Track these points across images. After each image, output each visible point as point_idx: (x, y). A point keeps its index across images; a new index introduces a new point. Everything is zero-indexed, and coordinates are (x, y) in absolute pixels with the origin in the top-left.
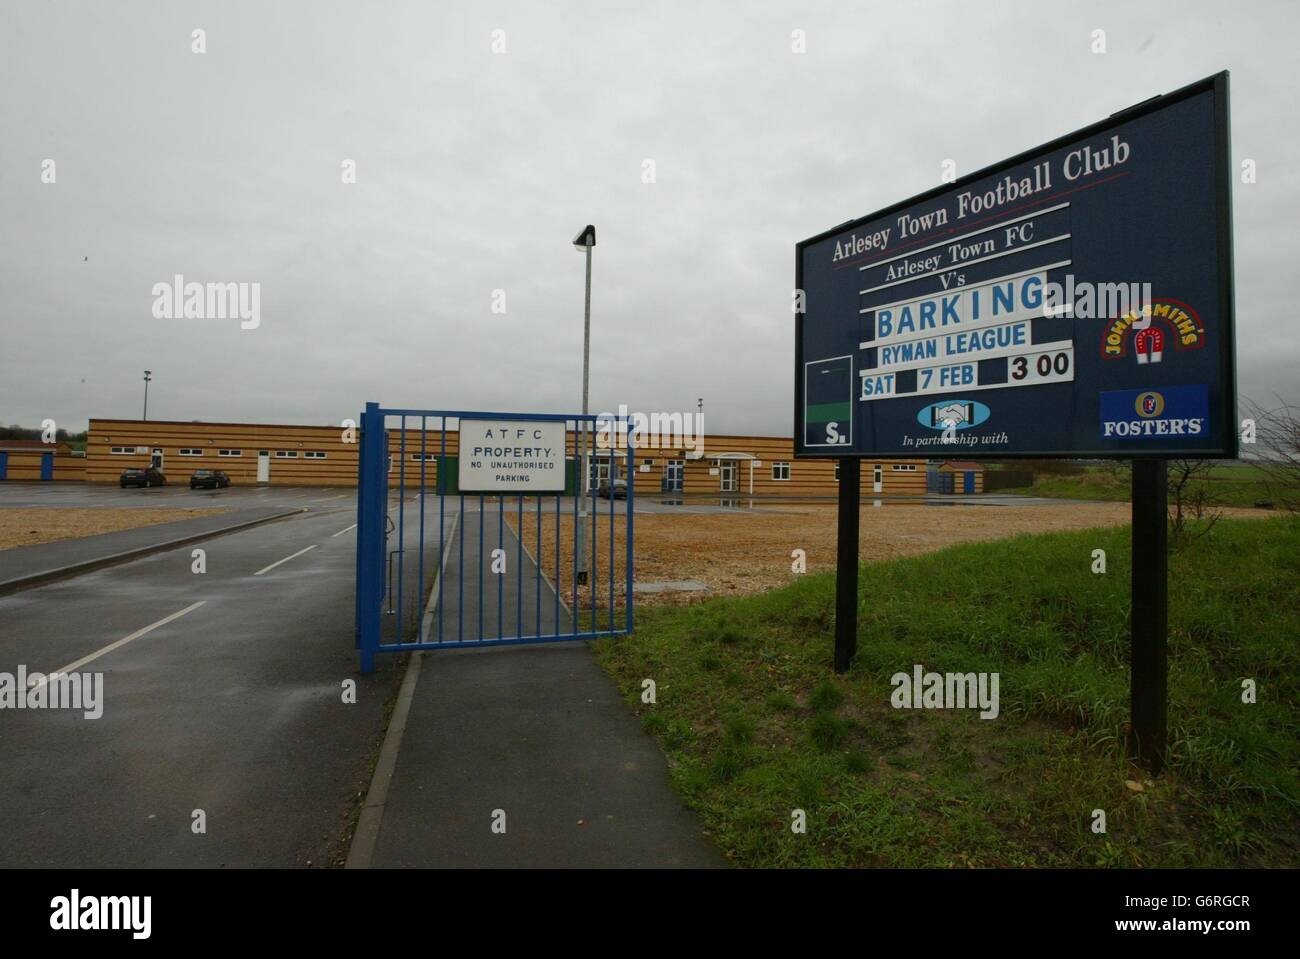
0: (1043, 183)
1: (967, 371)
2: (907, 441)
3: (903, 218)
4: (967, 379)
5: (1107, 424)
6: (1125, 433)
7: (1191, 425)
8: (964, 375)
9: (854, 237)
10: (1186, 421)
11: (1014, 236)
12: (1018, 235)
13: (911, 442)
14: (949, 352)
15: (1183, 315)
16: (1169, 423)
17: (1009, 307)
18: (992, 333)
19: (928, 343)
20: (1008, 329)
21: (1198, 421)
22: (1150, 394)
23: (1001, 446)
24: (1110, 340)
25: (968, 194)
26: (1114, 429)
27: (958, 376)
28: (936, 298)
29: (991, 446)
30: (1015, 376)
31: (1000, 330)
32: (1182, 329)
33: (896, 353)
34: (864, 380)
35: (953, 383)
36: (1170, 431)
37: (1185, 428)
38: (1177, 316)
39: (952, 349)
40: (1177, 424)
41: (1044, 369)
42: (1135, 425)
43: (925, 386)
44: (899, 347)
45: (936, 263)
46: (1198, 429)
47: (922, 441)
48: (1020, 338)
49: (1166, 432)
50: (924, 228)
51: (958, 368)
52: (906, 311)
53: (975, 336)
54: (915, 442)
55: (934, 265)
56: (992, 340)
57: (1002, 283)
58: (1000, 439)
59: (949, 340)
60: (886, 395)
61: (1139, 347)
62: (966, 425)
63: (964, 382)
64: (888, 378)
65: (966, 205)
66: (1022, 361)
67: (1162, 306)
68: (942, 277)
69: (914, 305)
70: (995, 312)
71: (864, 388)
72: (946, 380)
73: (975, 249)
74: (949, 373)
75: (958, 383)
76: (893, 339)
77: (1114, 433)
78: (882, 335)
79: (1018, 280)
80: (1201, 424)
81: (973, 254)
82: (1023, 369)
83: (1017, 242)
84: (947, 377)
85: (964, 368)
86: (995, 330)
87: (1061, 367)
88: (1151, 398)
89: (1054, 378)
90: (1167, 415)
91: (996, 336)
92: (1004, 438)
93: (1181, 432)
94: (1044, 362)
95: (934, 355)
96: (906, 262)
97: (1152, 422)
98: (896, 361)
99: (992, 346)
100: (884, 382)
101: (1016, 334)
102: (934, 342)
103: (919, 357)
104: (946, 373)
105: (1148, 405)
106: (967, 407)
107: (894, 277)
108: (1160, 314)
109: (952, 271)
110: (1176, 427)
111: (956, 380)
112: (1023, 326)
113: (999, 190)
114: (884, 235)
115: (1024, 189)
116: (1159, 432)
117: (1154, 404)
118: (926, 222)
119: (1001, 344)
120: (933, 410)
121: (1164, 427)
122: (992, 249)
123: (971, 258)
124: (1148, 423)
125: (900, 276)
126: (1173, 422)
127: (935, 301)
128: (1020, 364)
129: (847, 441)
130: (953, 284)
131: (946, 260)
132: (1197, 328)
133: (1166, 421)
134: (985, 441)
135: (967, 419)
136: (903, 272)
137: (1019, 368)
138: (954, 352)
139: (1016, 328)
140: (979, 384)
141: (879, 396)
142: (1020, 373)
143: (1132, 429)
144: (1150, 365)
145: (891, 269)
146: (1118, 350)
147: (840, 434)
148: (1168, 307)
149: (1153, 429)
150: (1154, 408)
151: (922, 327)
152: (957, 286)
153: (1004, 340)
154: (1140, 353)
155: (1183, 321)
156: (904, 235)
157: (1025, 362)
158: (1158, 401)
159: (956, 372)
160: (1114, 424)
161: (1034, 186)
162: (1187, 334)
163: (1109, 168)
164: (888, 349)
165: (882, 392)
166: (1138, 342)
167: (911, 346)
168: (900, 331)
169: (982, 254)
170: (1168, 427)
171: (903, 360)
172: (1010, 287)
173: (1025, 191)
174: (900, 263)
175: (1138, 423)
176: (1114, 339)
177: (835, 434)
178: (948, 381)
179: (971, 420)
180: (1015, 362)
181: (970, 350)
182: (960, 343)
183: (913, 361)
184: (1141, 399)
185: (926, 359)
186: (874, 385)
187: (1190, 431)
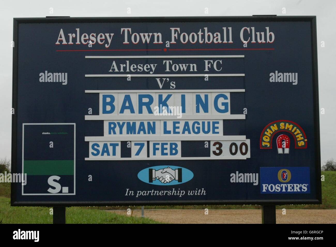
0: (228, 40)
1: (174, 146)
2: (129, 192)
3: (126, 30)
4: (174, 152)
5: (264, 185)
6: (273, 191)
7: (303, 187)
8: (171, 149)
9: (78, 30)
10: (301, 185)
11: (210, 66)
12: (212, 65)
13: (132, 193)
14: (166, 132)
15: (298, 131)
16: (294, 186)
17: (206, 110)
18: (199, 124)
19: (149, 123)
20: (209, 123)
21: (306, 185)
22: (285, 170)
23: (202, 197)
24: (264, 138)
25: (178, 29)
26: (268, 188)
27: (166, 149)
28: (154, 94)
29: (194, 197)
30: (214, 153)
31: (203, 123)
32: (298, 138)
33: (121, 127)
34: (91, 145)
35: (163, 154)
36: (294, 190)
37: (301, 188)
38: (296, 131)
39: (168, 129)
40: (297, 186)
41: (234, 151)
42: (278, 186)
43: (138, 154)
44: (124, 123)
45: (153, 69)
46: (306, 189)
47: (142, 193)
48: (216, 130)
49: (292, 191)
50: (144, 42)
51: (158, 144)
52: (127, 98)
53: (187, 124)
54: (135, 193)
55: (151, 70)
56: (198, 128)
57: (202, 93)
58: (201, 192)
59: (165, 124)
60: (111, 158)
61: (278, 144)
62: (177, 183)
63: (171, 154)
64: (114, 146)
65: (176, 35)
66: (219, 144)
67: (289, 125)
68: (158, 80)
69: (134, 95)
70: (198, 111)
71: (91, 150)
72: (157, 151)
73: (183, 67)
74: (159, 147)
75: (166, 154)
76: (116, 116)
77: (267, 190)
78: (105, 112)
79: (212, 94)
80: (307, 187)
81: (182, 69)
82: (219, 149)
83: (211, 70)
84: (158, 149)
85: (171, 144)
86: (201, 122)
87: (244, 151)
88: (285, 172)
89: (239, 156)
90: (292, 181)
91: (201, 126)
92: (203, 192)
93: (299, 190)
94: (234, 148)
95: (154, 132)
96: (128, 62)
97: (286, 185)
98: (121, 133)
99: (198, 132)
100: (111, 149)
101: (214, 128)
102: (154, 123)
103: (142, 132)
104: (157, 146)
105: (284, 176)
106: (177, 171)
107: (117, 70)
108: (288, 129)
109: (166, 77)
110: (297, 188)
111: (165, 151)
112: (218, 123)
113: (200, 33)
114: (109, 37)
115: (216, 38)
116: (289, 190)
117: (287, 175)
118: (146, 38)
119: (205, 132)
120: (151, 172)
121: (291, 188)
122: (195, 70)
123: (179, 72)
124: (284, 185)
125: (122, 70)
126: (295, 185)
127: (153, 95)
128: (217, 146)
129: (71, 191)
130: (166, 86)
131: (161, 69)
132: (305, 138)
133: (292, 185)
134: (190, 193)
135: (177, 178)
136: (125, 68)
137: (217, 149)
138: (169, 132)
139: (214, 123)
140: (182, 156)
141: (105, 158)
142: (218, 151)
143: (276, 188)
144: (284, 155)
145: (114, 63)
146: (268, 145)
147: (62, 186)
148: (291, 126)
149: (286, 189)
150: (286, 177)
151: (141, 111)
152: (169, 89)
153: (206, 130)
154: (279, 148)
155: (298, 134)
156: (126, 42)
157: (221, 145)
158: (288, 174)
159: (165, 146)
160: (267, 185)
161: (222, 39)
162: (300, 141)
163: (264, 43)
164: (114, 124)
165: (108, 154)
166: (278, 142)
167: (134, 124)
168: (122, 111)
169: (188, 72)
170: (293, 188)
171: (128, 133)
172: (206, 97)
173: (217, 40)
174: (123, 61)
175: (279, 185)
176: (267, 138)
177: (58, 186)
178: (159, 152)
179: (180, 179)
180: (215, 145)
181: (183, 133)
182: (175, 128)
183: (137, 135)
184: (280, 172)
185: (147, 135)
186: (101, 149)
187: (303, 190)
